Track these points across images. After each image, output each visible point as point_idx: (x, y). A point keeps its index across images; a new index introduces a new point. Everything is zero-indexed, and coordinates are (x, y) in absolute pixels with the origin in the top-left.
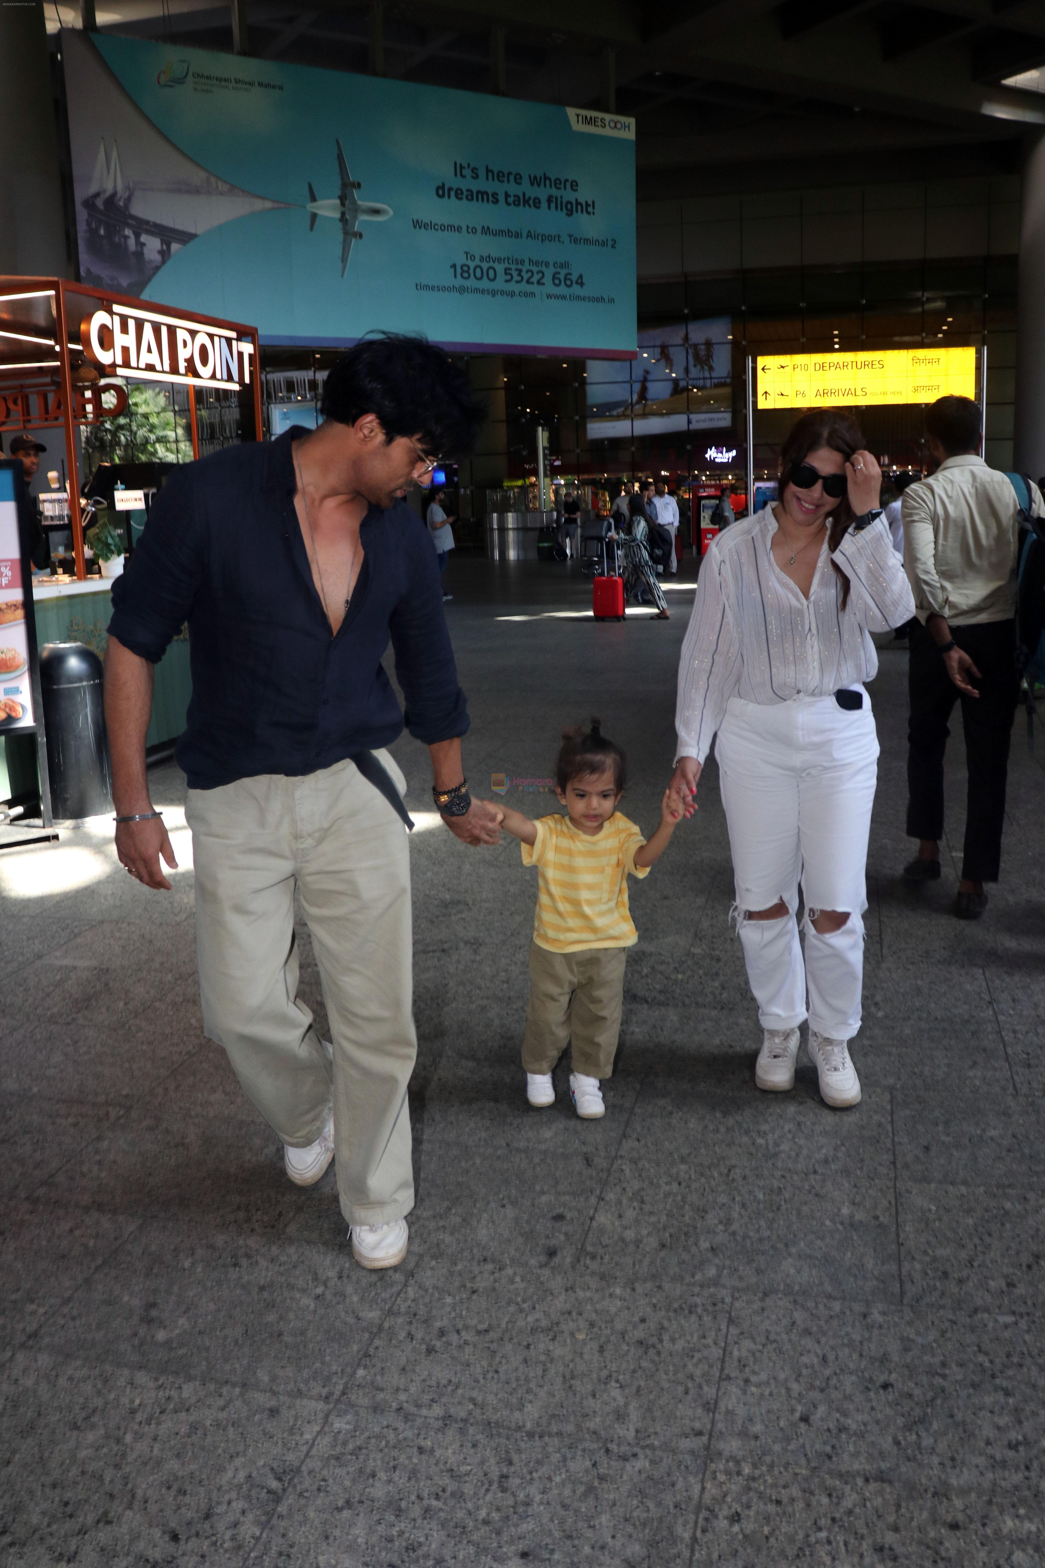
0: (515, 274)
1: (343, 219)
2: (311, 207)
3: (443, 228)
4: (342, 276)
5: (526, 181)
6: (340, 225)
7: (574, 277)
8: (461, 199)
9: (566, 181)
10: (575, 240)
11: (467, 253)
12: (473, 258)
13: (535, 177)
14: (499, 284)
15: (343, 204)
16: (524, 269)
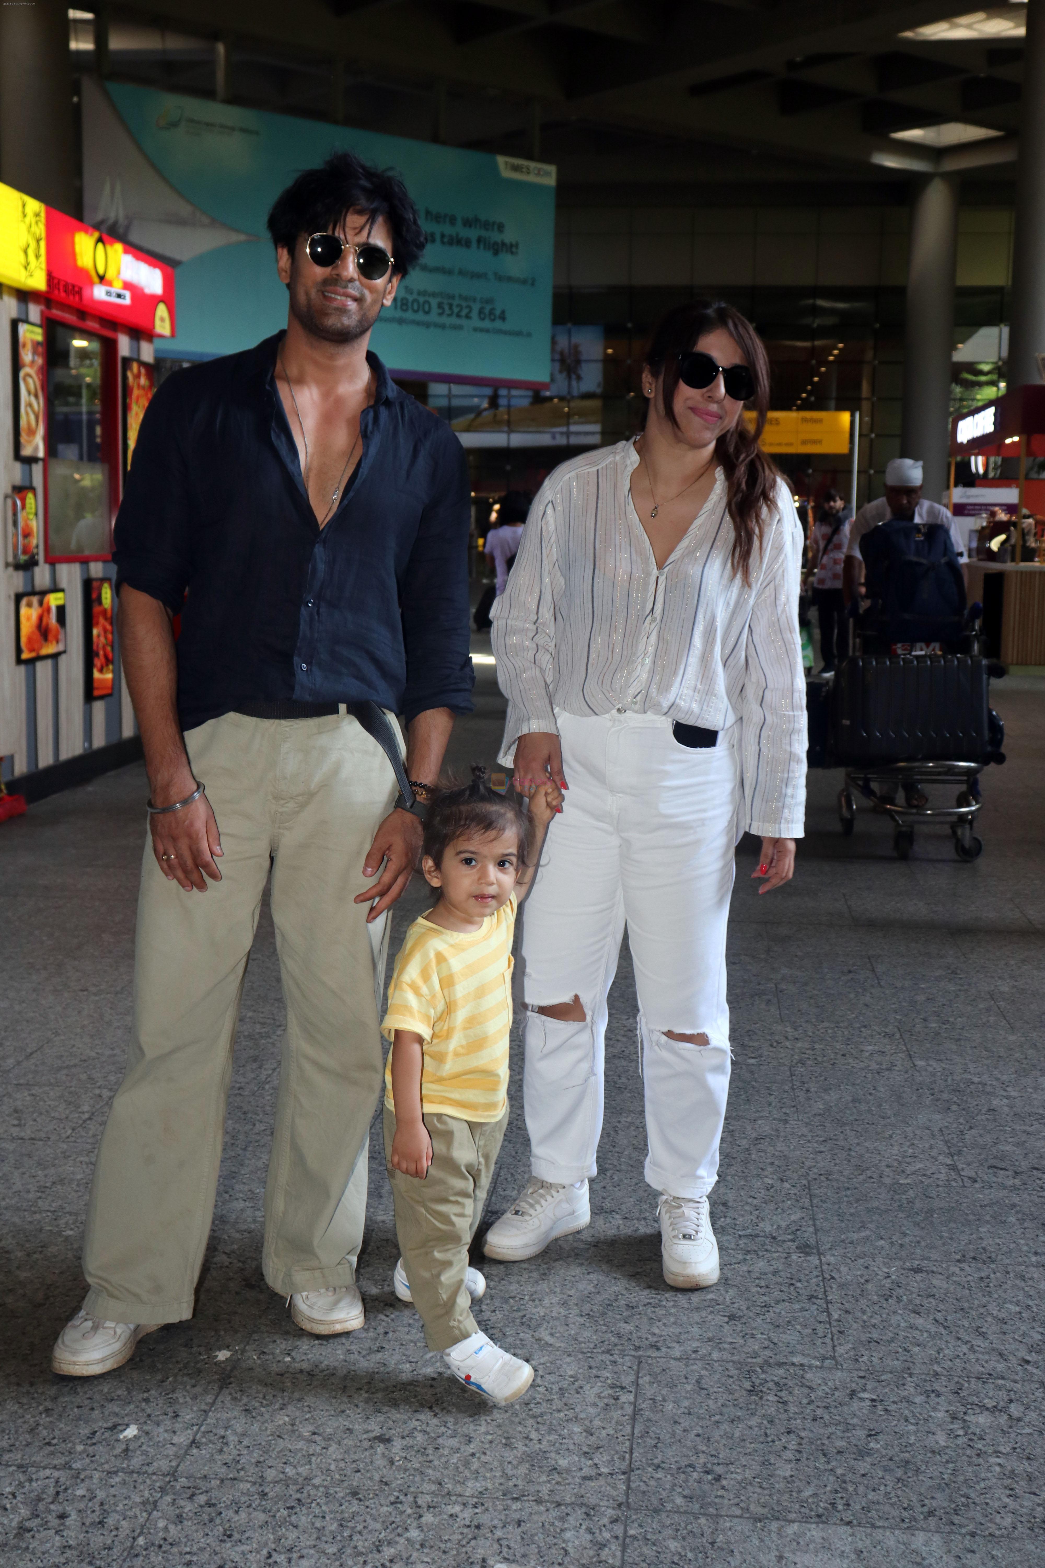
0: (446, 307)
5: (459, 222)
7: (498, 312)
9: (493, 223)
10: (500, 278)
12: (412, 292)
13: (468, 219)
14: (433, 317)
16: (456, 303)
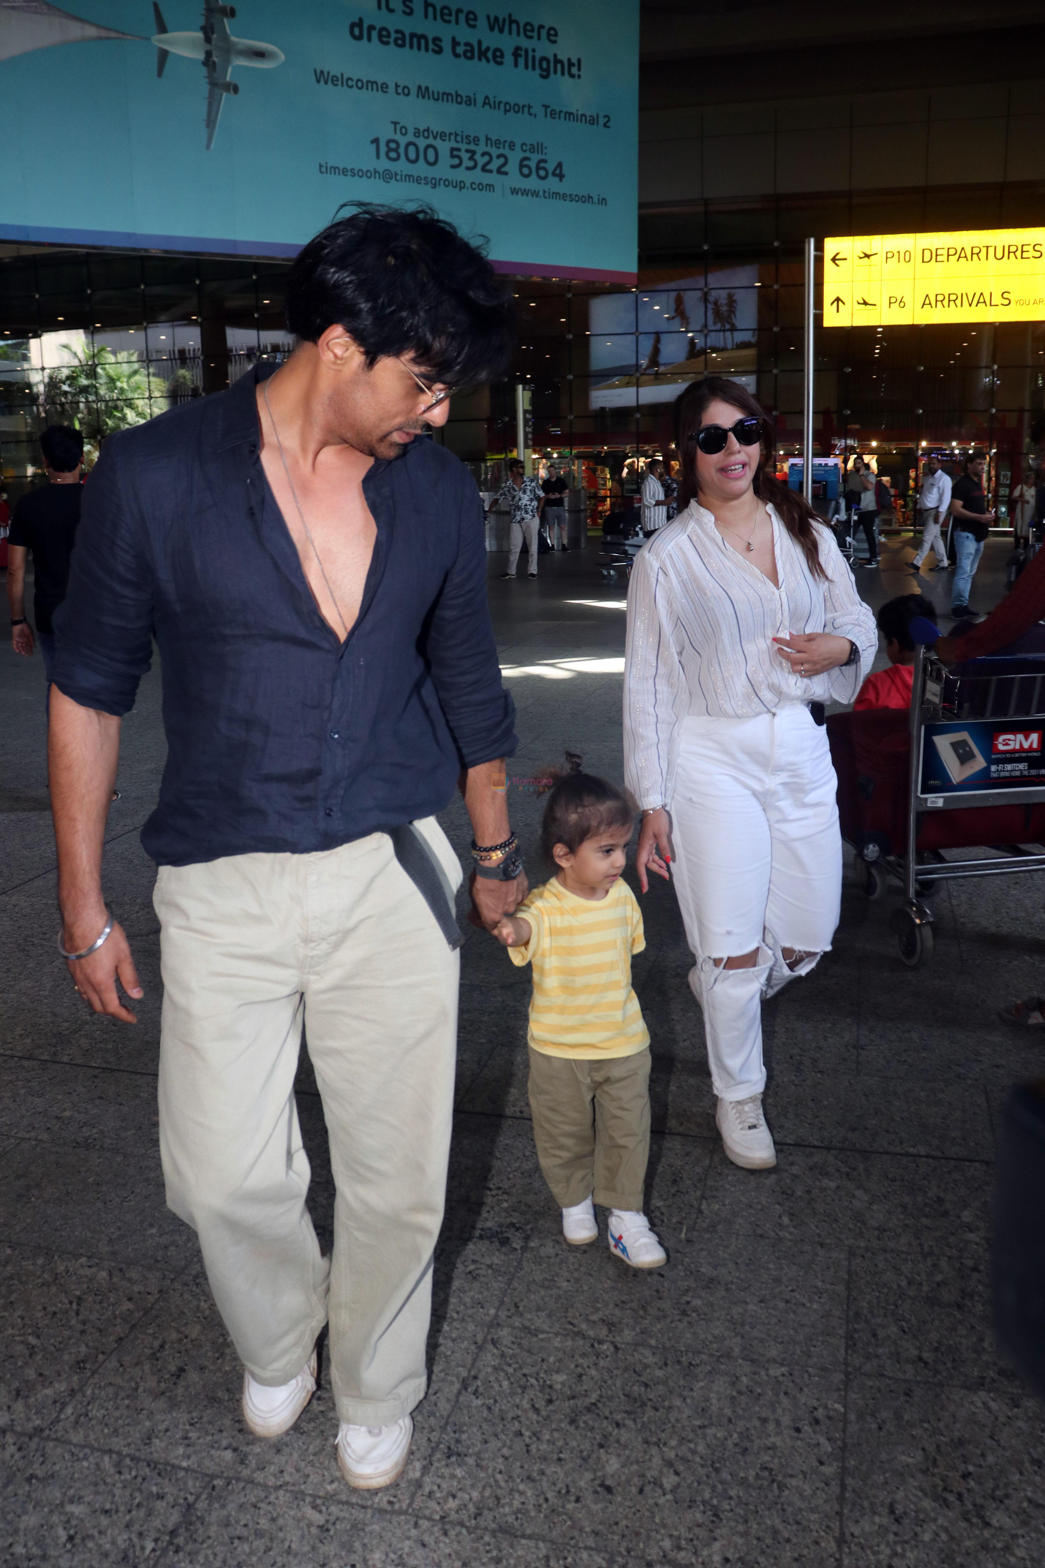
0: (465, 156)
1: (208, 62)
2: (159, 41)
3: (361, 85)
4: (208, 147)
5: (482, 23)
6: (204, 71)
7: (551, 166)
8: (387, 43)
9: (541, 27)
10: (552, 113)
11: (395, 123)
12: (404, 131)
13: (496, 19)
14: (442, 170)
15: (208, 40)
16: (480, 149)
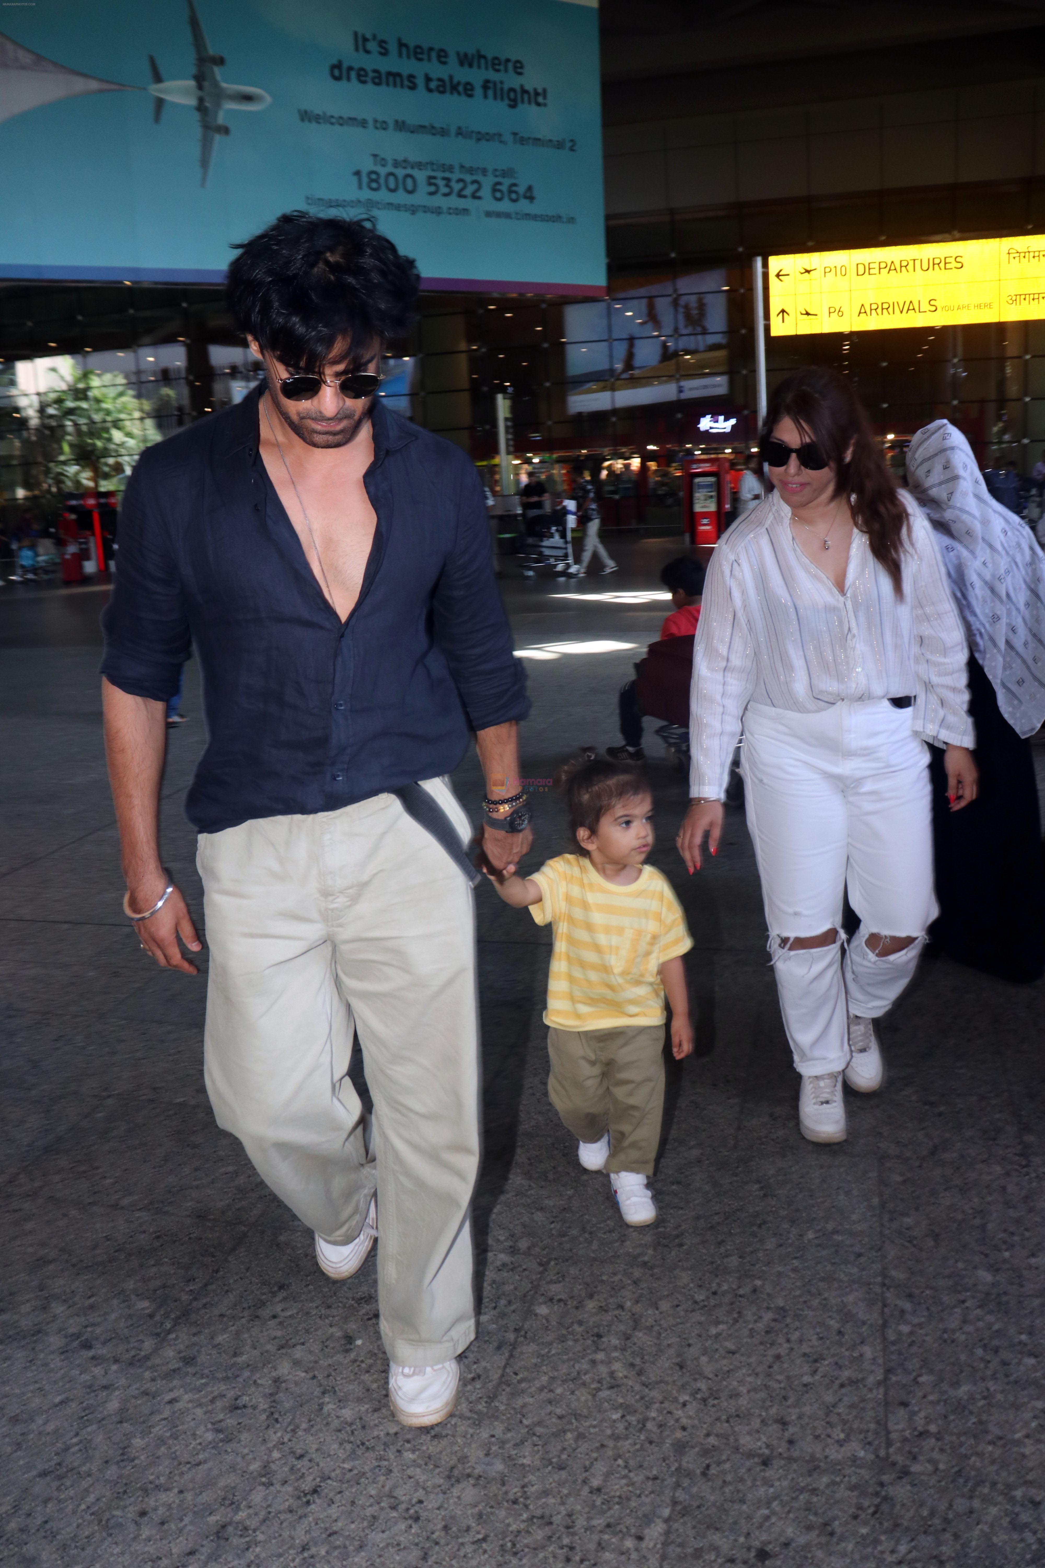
0: (441, 183)
1: (201, 108)
2: (155, 90)
3: (342, 121)
4: (203, 185)
5: (453, 60)
6: (197, 116)
8: (365, 82)
9: (508, 61)
10: (522, 140)
11: (375, 156)
12: (383, 162)
13: (466, 55)
14: (421, 198)
15: (200, 87)
16: (455, 177)
